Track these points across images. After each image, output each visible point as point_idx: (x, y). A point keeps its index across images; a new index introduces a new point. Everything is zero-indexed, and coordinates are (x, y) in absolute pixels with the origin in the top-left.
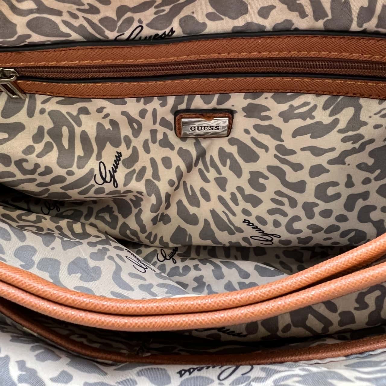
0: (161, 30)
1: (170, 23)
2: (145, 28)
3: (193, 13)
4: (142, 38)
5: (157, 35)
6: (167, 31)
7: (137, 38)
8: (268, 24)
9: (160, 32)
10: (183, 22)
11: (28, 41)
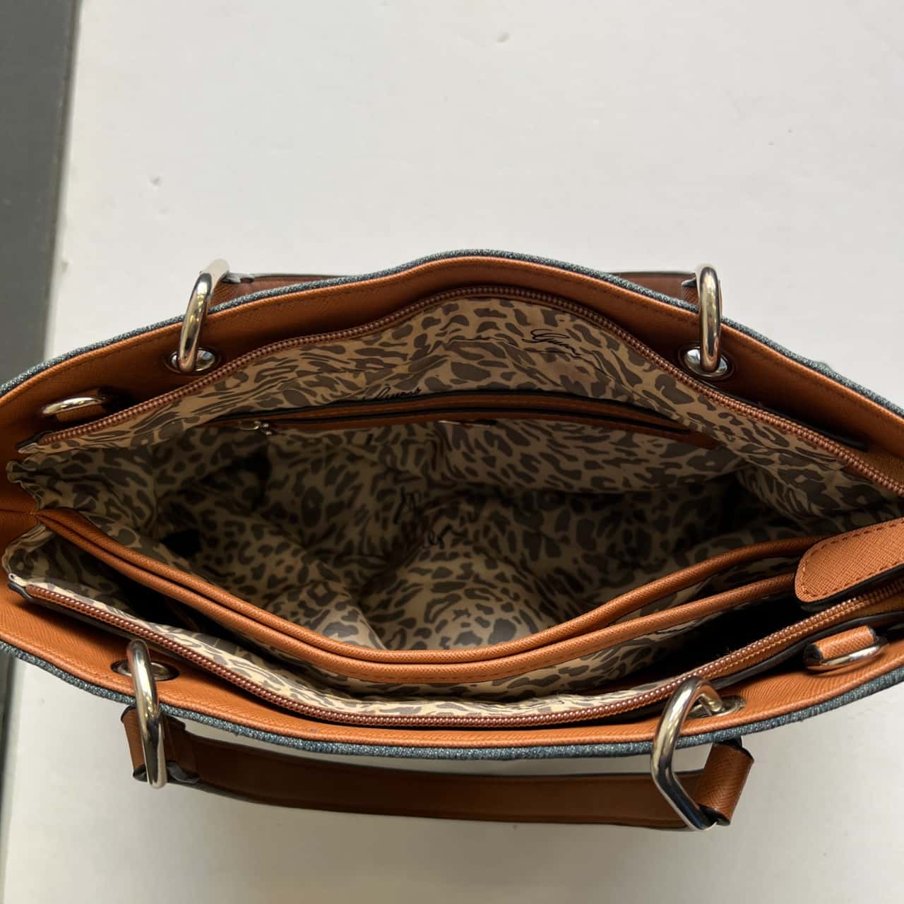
0: (408, 390)
1: (416, 384)
2: (392, 388)
3: (437, 376)
4: (389, 397)
5: (404, 393)
6: (413, 391)
7: (384, 397)
8: (512, 384)
9: (407, 392)
10: (428, 382)
11: (279, 406)
